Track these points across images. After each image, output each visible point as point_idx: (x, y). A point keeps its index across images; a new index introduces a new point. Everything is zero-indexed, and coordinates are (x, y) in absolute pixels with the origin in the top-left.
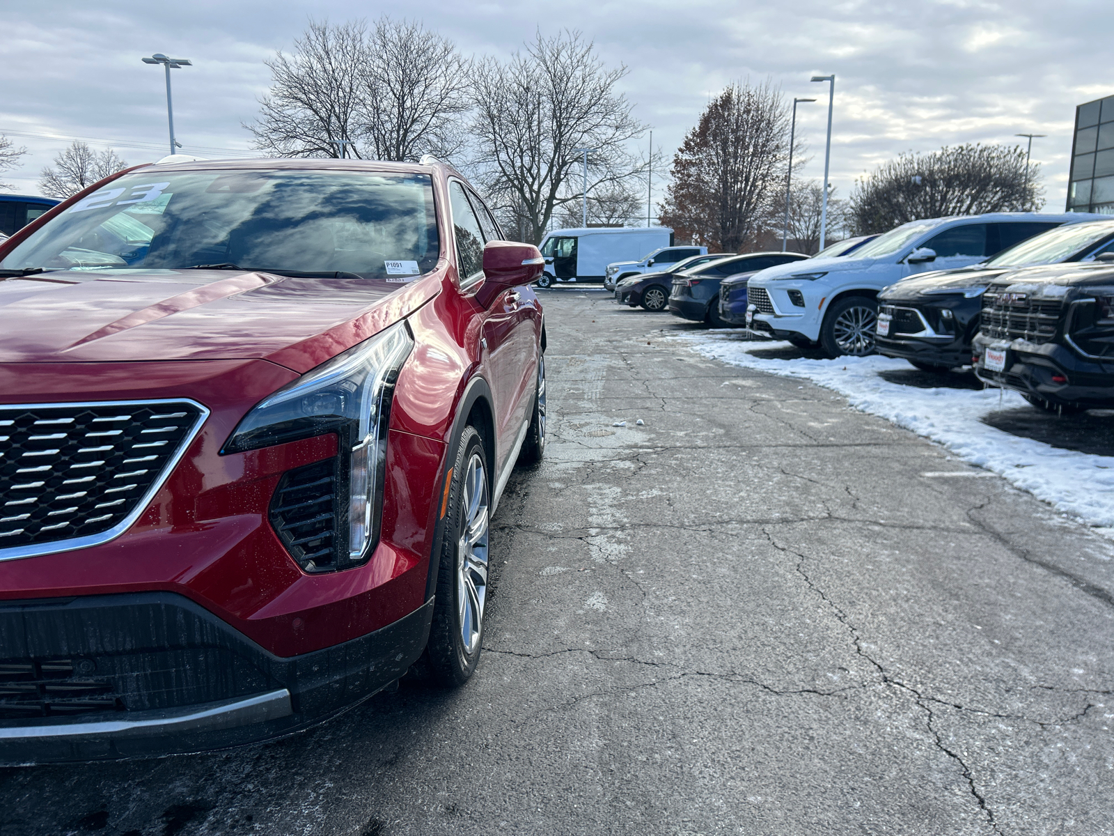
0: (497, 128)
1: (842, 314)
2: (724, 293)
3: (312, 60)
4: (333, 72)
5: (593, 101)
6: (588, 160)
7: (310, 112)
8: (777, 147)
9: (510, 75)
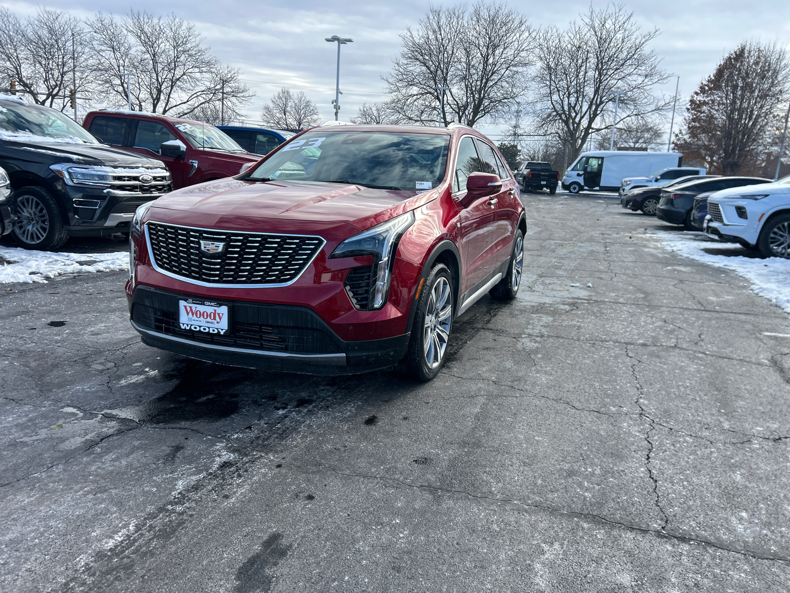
0: (553, 77)
1: (777, 226)
2: (696, 205)
3: (429, 32)
4: (442, 40)
5: (629, 56)
6: (619, 100)
7: (424, 68)
8: (781, 91)
9: (567, 38)
